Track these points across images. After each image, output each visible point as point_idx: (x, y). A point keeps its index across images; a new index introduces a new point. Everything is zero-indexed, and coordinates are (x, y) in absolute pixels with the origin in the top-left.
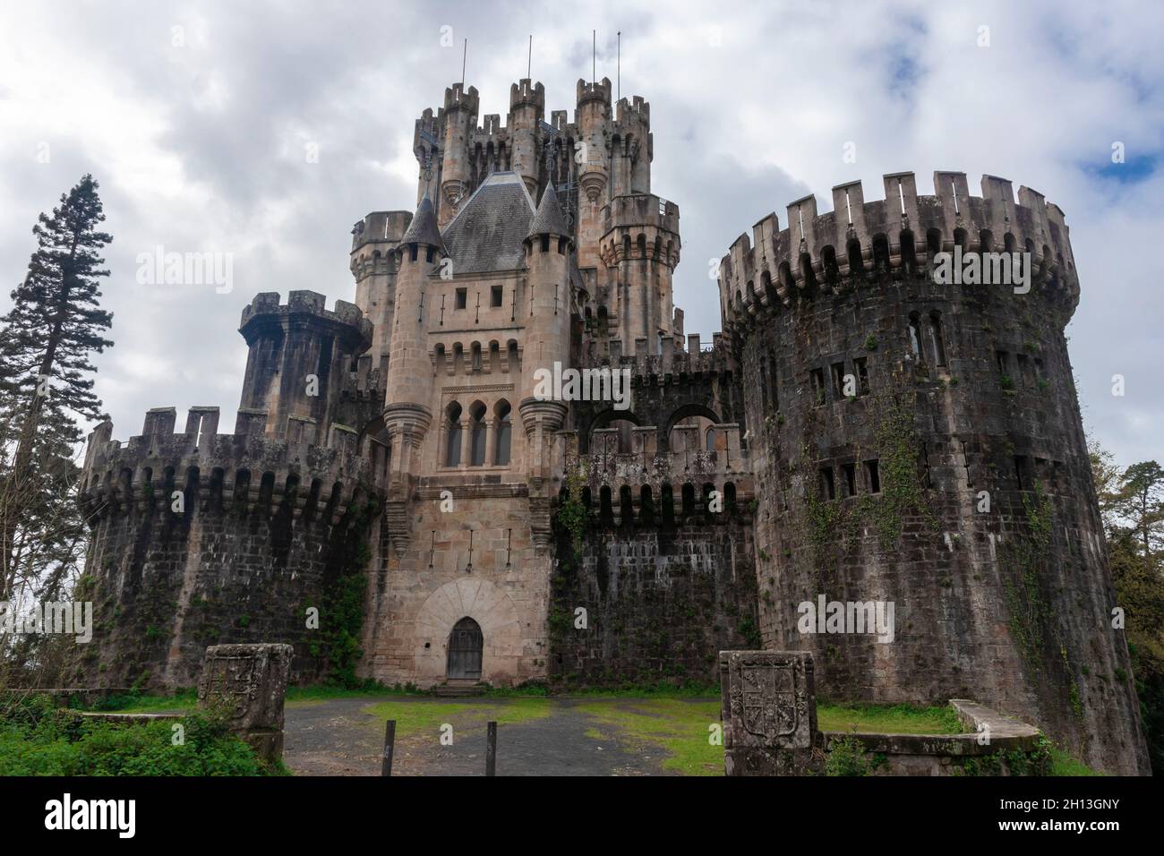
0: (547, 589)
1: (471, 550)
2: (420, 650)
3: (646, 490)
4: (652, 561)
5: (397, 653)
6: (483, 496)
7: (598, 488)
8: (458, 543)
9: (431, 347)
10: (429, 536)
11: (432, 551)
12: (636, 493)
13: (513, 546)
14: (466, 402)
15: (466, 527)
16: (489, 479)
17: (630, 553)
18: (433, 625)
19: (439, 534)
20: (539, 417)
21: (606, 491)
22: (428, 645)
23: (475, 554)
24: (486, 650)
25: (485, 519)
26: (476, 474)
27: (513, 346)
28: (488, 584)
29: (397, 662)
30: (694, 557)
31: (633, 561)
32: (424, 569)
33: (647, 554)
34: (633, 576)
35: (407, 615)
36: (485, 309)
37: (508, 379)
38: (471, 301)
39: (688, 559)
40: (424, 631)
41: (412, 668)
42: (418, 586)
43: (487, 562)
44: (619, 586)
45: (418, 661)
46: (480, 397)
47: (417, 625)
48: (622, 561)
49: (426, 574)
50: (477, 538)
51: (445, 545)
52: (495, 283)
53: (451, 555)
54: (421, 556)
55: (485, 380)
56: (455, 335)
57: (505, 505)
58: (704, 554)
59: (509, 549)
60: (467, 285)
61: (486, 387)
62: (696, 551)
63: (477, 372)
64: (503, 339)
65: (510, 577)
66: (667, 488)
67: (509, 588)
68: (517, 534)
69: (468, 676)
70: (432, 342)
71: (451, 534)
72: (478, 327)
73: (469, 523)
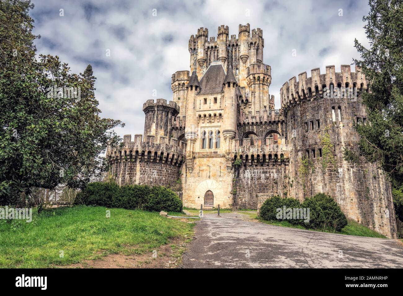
0: (231, 183)
1: (210, 172)
2: (197, 199)
3: (258, 156)
4: (260, 175)
5: (191, 199)
6: (213, 157)
7: (245, 155)
8: (206, 170)
9: (197, 116)
10: (198, 168)
11: (199, 172)
12: (255, 156)
14: (207, 131)
15: (208, 166)
16: (214, 152)
17: (254, 173)
18: (200, 192)
19: (201, 168)
20: (228, 135)
21: (247, 156)
22: (199, 197)
23: (211, 173)
24: (215, 199)
25: (214, 163)
26: (211, 151)
27: (220, 115)
28: (215, 181)
29: (191, 202)
30: (272, 174)
31: (255, 175)
33: (259, 173)
34: (255, 179)
35: (193, 189)
36: (212, 104)
37: (219, 124)
38: (208, 102)
39: (270, 175)
40: (198, 194)
41: (195, 203)
42: (196, 182)
43: (214, 175)
44: (251, 182)
45: (196, 201)
46: (211, 129)
47: (196, 192)
48: (251, 175)
49: (198, 178)
50: (211, 169)
51: (202, 170)
52: (215, 96)
53: (204, 173)
54: (196, 173)
55: (213, 124)
56: (204, 112)
57: (219, 160)
58: (275, 173)
59: (220, 172)
60: (207, 97)
61: (213, 126)
62: (272, 172)
63: (210, 122)
64: (218, 113)
65: (221, 179)
66: (264, 156)
67: (220, 182)
68: (222, 168)
69: (210, 206)
70: (197, 114)
71: (204, 168)
72: (210, 109)
73: (209, 164)
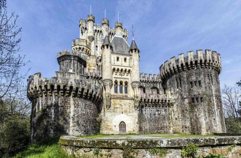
0: (137, 117)
1: (122, 109)
2: (114, 127)
3: (155, 100)
4: (155, 112)
5: (109, 128)
6: (124, 99)
7: (147, 99)
8: (119, 108)
9: (112, 68)
10: (113, 106)
11: (114, 109)
13: (130, 109)
14: (119, 80)
15: (121, 105)
16: (125, 96)
17: (151, 111)
18: (116, 123)
19: (115, 106)
20: (137, 85)
22: (115, 126)
24: (127, 127)
25: (124, 103)
26: (122, 95)
27: (129, 71)
28: (126, 116)
32: (113, 112)
34: (152, 115)
35: (110, 121)
36: (123, 62)
37: (127, 77)
38: (120, 60)
40: (114, 124)
41: (112, 130)
42: (112, 115)
43: (126, 111)
44: (150, 116)
45: (113, 129)
46: (122, 80)
49: (113, 113)
50: (123, 107)
51: (117, 108)
52: (125, 57)
53: (118, 110)
54: (112, 110)
55: (123, 77)
56: (118, 66)
57: (128, 101)
60: (119, 56)
61: (123, 78)
62: (162, 111)
63: (121, 75)
64: (128, 69)
65: (130, 114)
66: (159, 100)
67: (130, 116)
68: (131, 106)
69: (123, 132)
70: (113, 67)
71: (118, 106)
72: (122, 65)
73: (121, 104)
